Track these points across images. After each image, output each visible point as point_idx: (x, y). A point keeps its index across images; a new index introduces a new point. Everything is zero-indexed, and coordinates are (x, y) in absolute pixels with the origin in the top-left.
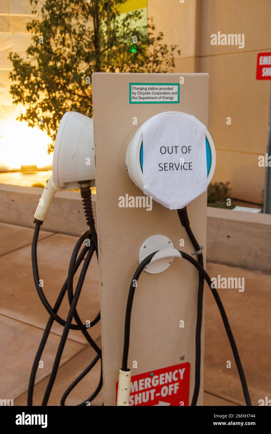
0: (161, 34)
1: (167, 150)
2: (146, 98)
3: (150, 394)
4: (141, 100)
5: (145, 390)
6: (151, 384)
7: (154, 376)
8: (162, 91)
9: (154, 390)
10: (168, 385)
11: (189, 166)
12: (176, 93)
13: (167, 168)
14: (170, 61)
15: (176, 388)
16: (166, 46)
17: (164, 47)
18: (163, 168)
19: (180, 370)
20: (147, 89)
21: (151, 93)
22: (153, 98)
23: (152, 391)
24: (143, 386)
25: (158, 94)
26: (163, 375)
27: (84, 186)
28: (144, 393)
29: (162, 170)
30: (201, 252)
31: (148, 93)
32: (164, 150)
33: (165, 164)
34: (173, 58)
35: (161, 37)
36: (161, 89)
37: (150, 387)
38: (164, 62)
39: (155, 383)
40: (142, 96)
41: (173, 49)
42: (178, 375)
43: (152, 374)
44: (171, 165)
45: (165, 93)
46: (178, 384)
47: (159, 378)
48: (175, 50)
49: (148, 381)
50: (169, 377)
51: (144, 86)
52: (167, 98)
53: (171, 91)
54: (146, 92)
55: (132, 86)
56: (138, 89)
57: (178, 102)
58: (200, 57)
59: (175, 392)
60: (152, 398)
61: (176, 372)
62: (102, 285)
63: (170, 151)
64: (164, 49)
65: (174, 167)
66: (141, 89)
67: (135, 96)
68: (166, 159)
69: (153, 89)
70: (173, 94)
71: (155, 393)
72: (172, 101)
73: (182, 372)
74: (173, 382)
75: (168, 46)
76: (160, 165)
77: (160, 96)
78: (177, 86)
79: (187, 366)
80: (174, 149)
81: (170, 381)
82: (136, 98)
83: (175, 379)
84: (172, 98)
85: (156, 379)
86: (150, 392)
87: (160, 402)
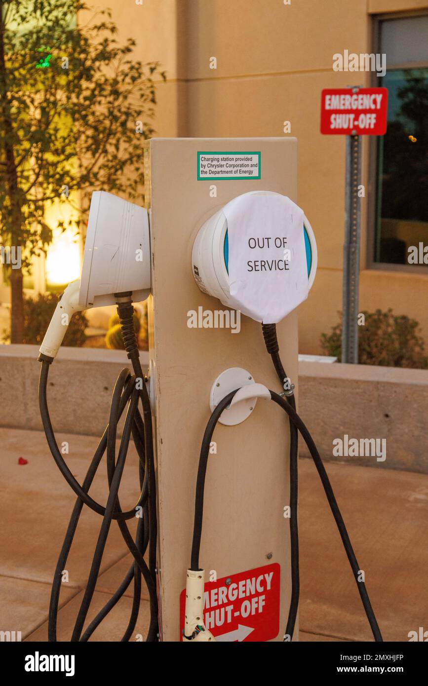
0: (131, 42)
1: (257, 242)
2: (218, 173)
3: (226, 613)
4: (212, 176)
5: (219, 607)
6: (227, 596)
7: (231, 584)
8: (239, 162)
9: (231, 607)
10: (249, 598)
11: (285, 265)
12: (256, 166)
13: (258, 268)
14: (148, 92)
15: (262, 603)
16: (139, 64)
17: (137, 66)
18: (253, 267)
19: (266, 575)
20: (220, 160)
21: (225, 166)
22: (227, 172)
23: (230, 608)
24: (217, 600)
25: (234, 166)
26: (243, 583)
27: (124, 300)
28: (217, 611)
29: (252, 270)
30: (292, 393)
31: (222, 166)
32: (255, 243)
33: (255, 262)
34: (152, 87)
35: (132, 47)
36: (237, 160)
37: (226, 601)
38: (137, 94)
39: (233, 595)
40: (213, 169)
41: (152, 70)
42: (263, 583)
43: (228, 580)
44: (263, 263)
45: (242, 166)
46: (263, 597)
47: (238, 588)
48: (155, 71)
49: (223, 592)
50: (252, 585)
51: (216, 156)
52: (245, 172)
53: (249, 163)
54: (218, 163)
55: (201, 156)
56: (208, 160)
57: (258, 178)
58: (187, 81)
59: (260, 610)
60: (229, 620)
61: (261, 578)
62: (162, 443)
63: (261, 245)
64: (137, 69)
65: (267, 266)
66: (213, 160)
67: (205, 170)
68: (257, 255)
69: (226, 159)
70: (252, 166)
71: (233, 612)
72: (250, 175)
73: (269, 578)
74: (258, 594)
75: (143, 64)
76: (250, 263)
77: (236, 169)
78: (258, 155)
79: (275, 568)
80: (266, 241)
81: (253, 592)
82: (206, 173)
83: (261, 590)
84: (251, 172)
85: (233, 589)
86: (226, 610)
87: (240, 626)
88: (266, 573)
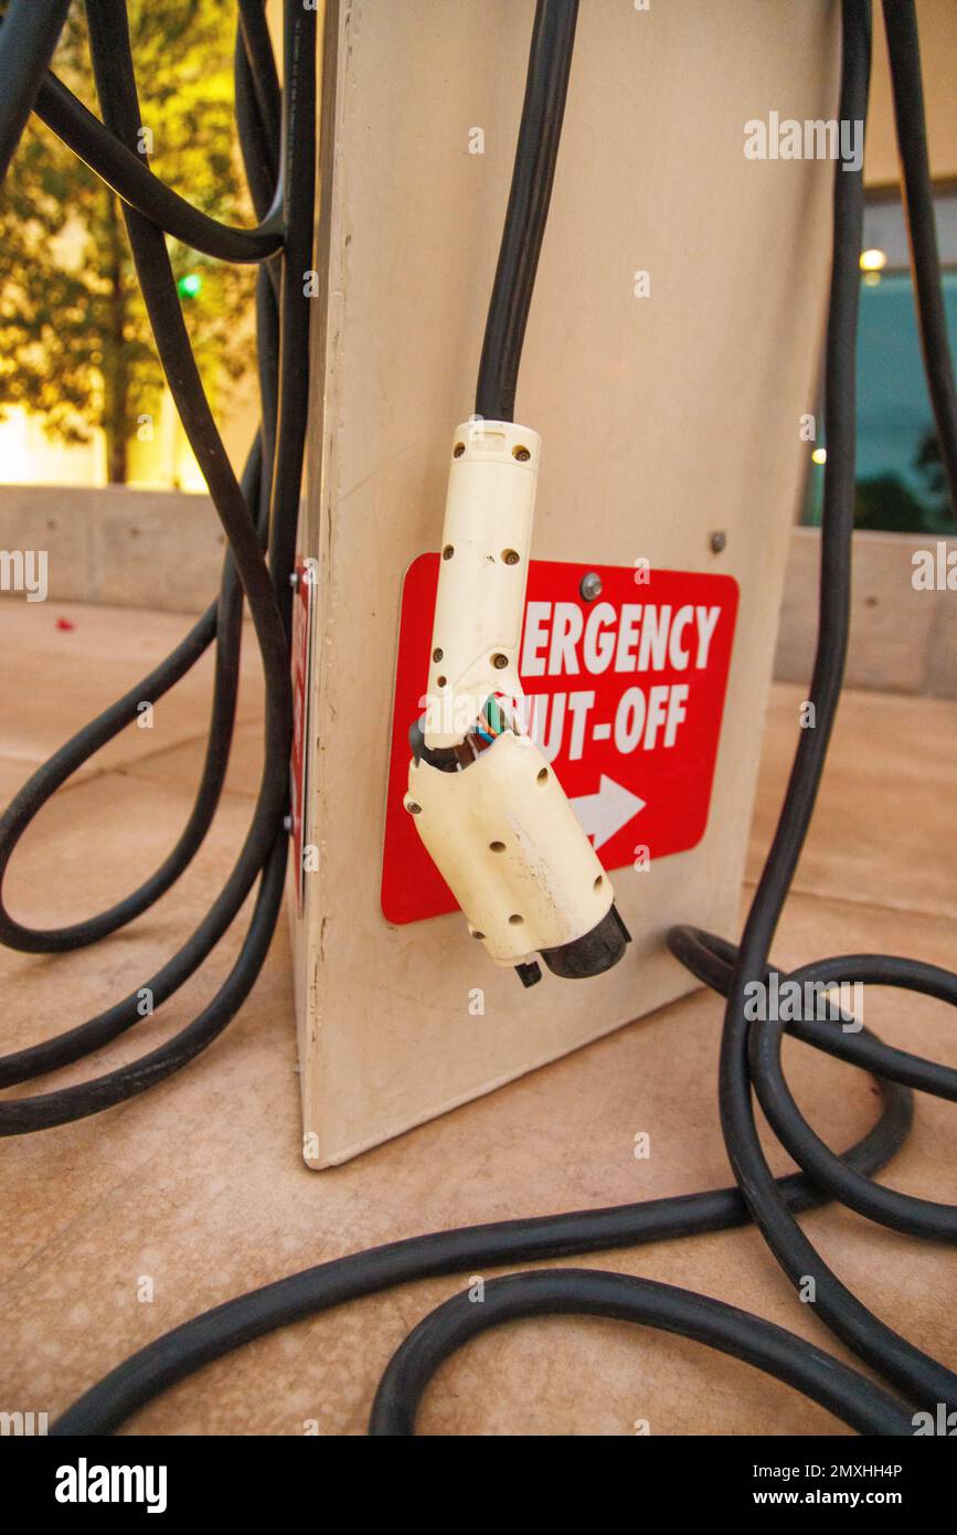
3: (569, 716)
5: (548, 684)
6: (579, 649)
9: (589, 699)
10: (646, 680)
15: (677, 715)
19: (701, 610)
23: (583, 701)
24: (543, 652)
26: (635, 612)
28: (541, 701)
37: (572, 669)
39: (599, 651)
42: (690, 638)
43: (589, 583)
46: (684, 691)
47: (615, 628)
49: (568, 626)
50: (659, 634)
59: (669, 741)
60: (576, 753)
61: (685, 614)
71: (593, 718)
73: (707, 623)
74: (669, 676)
79: (725, 595)
81: (659, 665)
83: (679, 659)
85: (602, 627)
86: (570, 708)
87: (606, 782)
88: (701, 604)
